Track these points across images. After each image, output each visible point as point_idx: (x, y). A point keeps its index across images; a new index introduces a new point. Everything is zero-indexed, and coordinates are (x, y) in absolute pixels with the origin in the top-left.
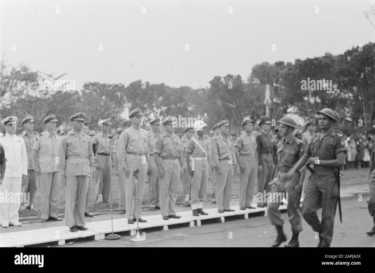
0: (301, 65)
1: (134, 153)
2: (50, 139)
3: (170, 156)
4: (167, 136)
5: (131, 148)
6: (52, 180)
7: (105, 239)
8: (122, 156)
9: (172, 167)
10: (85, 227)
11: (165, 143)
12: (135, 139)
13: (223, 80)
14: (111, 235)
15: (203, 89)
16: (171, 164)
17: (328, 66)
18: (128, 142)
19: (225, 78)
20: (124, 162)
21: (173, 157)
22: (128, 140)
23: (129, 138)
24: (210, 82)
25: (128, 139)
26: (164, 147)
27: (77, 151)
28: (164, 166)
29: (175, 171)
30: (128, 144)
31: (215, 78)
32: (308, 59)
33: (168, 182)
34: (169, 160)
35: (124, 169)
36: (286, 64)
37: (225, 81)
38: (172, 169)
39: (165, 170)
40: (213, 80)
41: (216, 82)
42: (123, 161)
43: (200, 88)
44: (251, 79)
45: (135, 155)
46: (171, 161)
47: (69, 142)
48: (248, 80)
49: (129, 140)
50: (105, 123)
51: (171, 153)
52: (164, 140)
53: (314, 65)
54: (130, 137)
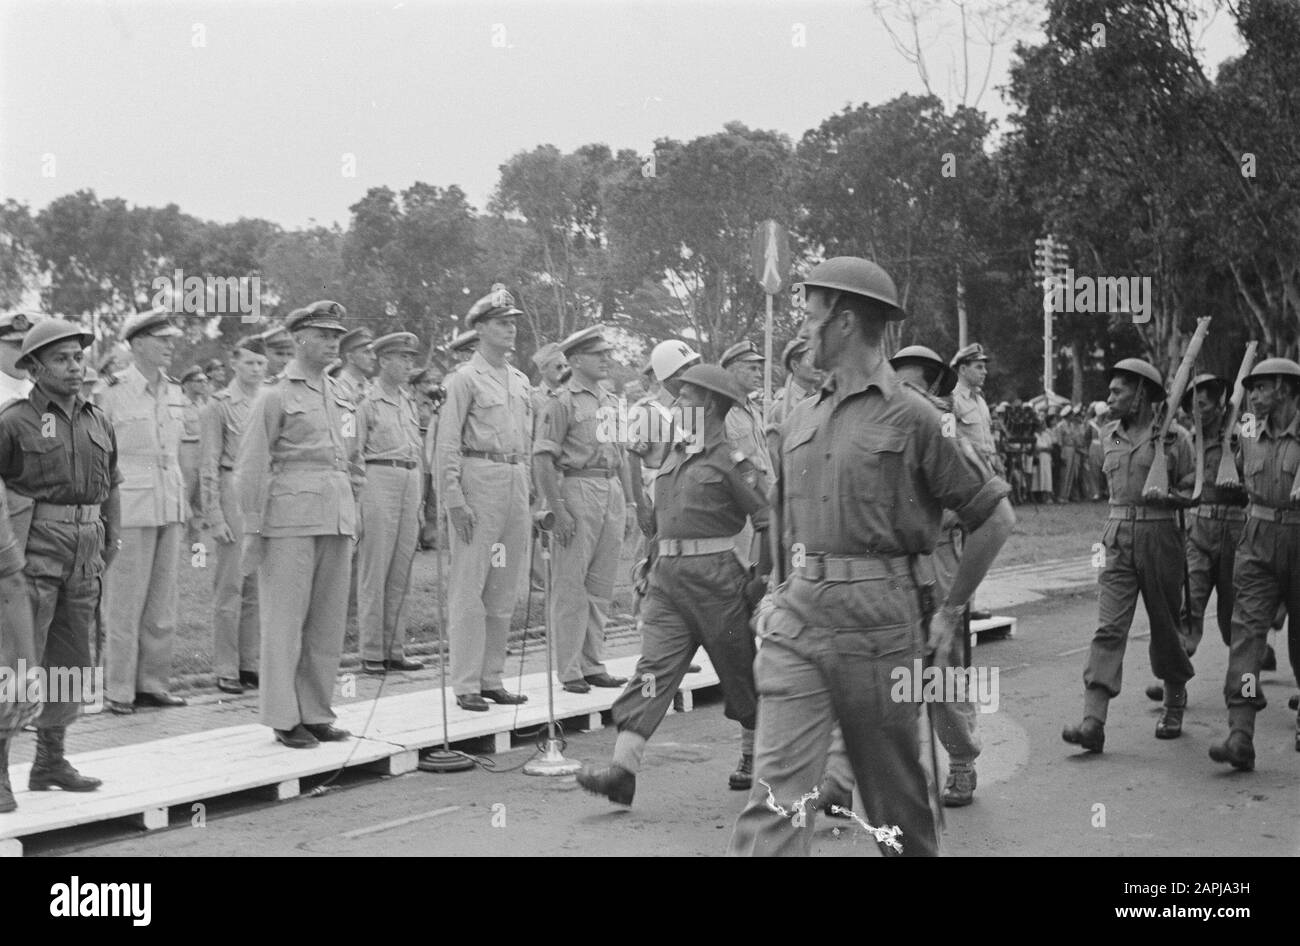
0: (676, 162)
1: (493, 454)
2: (150, 401)
3: (598, 466)
4: (584, 392)
5: (482, 434)
6: (156, 556)
7: (420, 769)
8: (449, 466)
9: (602, 504)
10: (337, 725)
11: (579, 416)
12: (499, 401)
13: (399, 200)
14: (442, 754)
15: (322, 233)
16: (601, 494)
17: (764, 167)
18: (469, 413)
19: (406, 195)
20: (455, 487)
21: (605, 467)
22: (471, 407)
23: (477, 399)
24: (354, 208)
25: (473, 401)
26: (574, 432)
27: (318, 445)
28: (575, 499)
29: (612, 517)
30: (471, 419)
31: (372, 193)
32: (700, 140)
33: (587, 557)
34: (593, 481)
35: (456, 510)
36: (615, 155)
37: (409, 205)
38: (604, 511)
39: (580, 513)
40: (365, 201)
41: (373, 209)
42: (452, 481)
43: (313, 227)
44: (502, 202)
45: (495, 461)
46: (600, 483)
47: (291, 408)
48: (491, 206)
49: (475, 406)
50: (272, 340)
51: (598, 455)
52: (574, 407)
53: (718, 161)
54: (479, 393)
